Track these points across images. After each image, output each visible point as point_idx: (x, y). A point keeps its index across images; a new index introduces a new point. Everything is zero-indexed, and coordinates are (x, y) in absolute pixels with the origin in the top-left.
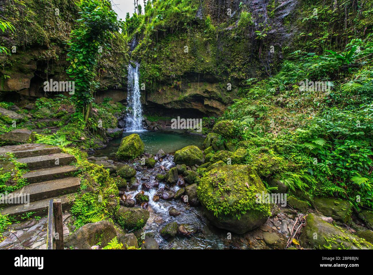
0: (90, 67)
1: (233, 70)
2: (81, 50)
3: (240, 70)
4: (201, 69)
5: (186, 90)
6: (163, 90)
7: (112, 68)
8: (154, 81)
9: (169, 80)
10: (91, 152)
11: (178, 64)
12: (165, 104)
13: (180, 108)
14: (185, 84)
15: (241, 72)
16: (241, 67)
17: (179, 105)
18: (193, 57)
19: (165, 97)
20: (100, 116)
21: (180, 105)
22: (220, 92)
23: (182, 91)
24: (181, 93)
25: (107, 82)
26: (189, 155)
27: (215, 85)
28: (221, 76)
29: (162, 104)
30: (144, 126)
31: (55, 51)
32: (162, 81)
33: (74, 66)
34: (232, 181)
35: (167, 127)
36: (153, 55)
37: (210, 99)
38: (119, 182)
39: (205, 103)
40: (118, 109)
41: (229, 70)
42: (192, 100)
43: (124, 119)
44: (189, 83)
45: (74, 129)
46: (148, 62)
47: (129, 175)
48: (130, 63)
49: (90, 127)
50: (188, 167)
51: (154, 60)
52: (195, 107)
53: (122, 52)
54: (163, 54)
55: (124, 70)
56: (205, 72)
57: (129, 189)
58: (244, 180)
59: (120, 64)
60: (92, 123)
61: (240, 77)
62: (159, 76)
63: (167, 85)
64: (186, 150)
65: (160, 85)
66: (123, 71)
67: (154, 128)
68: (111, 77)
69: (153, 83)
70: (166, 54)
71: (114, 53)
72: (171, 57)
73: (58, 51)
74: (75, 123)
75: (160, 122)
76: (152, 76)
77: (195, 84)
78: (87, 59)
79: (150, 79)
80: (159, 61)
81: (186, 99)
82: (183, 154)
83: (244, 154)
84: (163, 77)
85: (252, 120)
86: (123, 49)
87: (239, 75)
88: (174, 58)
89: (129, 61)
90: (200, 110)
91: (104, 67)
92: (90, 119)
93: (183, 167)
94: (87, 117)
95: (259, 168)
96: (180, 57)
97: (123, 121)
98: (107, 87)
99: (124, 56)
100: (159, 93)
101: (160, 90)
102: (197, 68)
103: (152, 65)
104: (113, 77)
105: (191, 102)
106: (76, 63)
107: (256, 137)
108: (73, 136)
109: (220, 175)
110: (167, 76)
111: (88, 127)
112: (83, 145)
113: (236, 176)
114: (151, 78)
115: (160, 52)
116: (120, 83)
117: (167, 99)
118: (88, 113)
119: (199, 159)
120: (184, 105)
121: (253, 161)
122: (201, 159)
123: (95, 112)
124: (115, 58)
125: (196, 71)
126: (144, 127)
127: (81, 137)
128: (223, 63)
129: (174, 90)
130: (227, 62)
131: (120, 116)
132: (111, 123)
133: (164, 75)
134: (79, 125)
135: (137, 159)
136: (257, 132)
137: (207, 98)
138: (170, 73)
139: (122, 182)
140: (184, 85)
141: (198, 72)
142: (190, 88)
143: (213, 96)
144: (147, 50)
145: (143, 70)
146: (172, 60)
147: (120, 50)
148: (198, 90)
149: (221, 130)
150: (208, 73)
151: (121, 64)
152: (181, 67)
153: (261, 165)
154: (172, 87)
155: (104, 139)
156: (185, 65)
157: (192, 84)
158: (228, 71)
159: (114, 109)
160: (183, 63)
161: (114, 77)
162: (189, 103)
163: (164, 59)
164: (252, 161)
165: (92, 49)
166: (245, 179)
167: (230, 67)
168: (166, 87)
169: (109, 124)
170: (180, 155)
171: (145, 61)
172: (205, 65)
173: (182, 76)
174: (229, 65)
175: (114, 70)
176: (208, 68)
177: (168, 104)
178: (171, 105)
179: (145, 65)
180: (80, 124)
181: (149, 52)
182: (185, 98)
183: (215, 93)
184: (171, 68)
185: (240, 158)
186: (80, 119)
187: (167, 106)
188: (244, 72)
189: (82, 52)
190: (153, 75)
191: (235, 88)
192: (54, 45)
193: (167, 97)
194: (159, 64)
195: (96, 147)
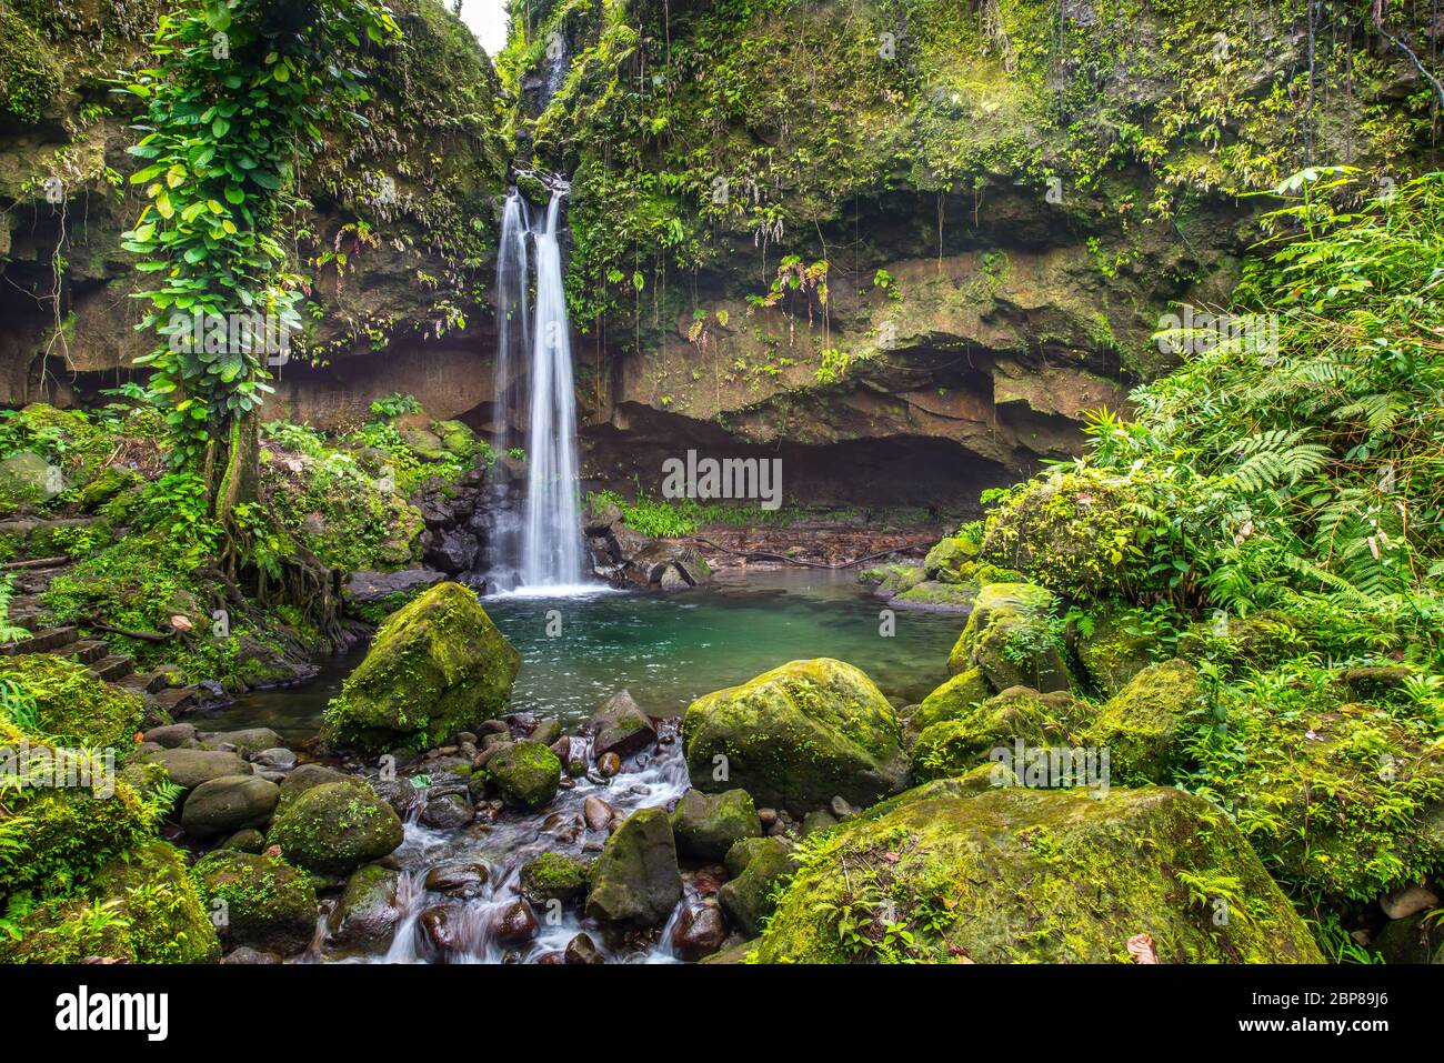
0: (248, 204)
1: (1181, 143)
2: (205, 118)
3: (1231, 133)
4: (953, 162)
5: (863, 313)
6: (713, 327)
7: (409, 219)
8: (653, 274)
9: (748, 259)
10: (209, 706)
11: (803, 154)
12: (727, 415)
13: (835, 437)
14: (856, 275)
15: (1240, 150)
16: (1239, 109)
17: (827, 422)
18: (892, 97)
19: (732, 371)
20: (314, 495)
21: (832, 418)
22: (1100, 308)
23: (836, 327)
24: (826, 338)
25: (384, 305)
26: (783, 727)
27: (1059, 263)
28: (1096, 196)
29: (713, 422)
30: (603, 563)
31: (99, 146)
32: (703, 271)
33: (166, 208)
34: (1011, 916)
35: (754, 567)
36: (645, 119)
37: (1031, 360)
38: (259, 886)
39: (997, 391)
40: (442, 460)
41: (1150, 145)
42: (912, 378)
43: (476, 520)
44: (880, 265)
45: (145, 566)
46: (619, 166)
47: (345, 848)
48: (514, 184)
49: (239, 557)
50: (770, 813)
51: (655, 149)
52: (935, 430)
53: (466, 122)
54: (708, 106)
55: (478, 224)
56: (980, 181)
57: (327, 942)
58: (1121, 912)
59: (453, 193)
60: (258, 532)
61: (1239, 180)
62: (687, 243)
63: (740, 296)
64: (759, 691)
65: (696, 299)
66: (470, 229)
67: (660, 570)
68: (407, 271)
69: (648, 287)
70: (723, 100)
71: (422, 130)
72: (756, 114)
73: (120, 149)
74: (155, 535)
75: (711, 539)
76: (642, 248)
77: (920, 270)
78: (234, 162)
79: (628, 269)
80: (685, 150)
81: (866, 374)
82: (736, 716)
83: (1186, 706)
84: (710, 244)
85: (1304, 458)
86: (470, 100)
87: (1229, 168)
88: (775, 116)
89: (510, 172)
90: (972, 445)
91: (367, 219)
92: (243, 510)
93: (730, 811)
94: (225, 494)
95: (1299, 823)
96: (811, 109)
97: (469, 529)
98: (387, 333)
99: (477, 145)
100: (692, 352)
101: (694, 332)
102: (923, 161)
103: (640, 178)
104: (413, 272)
105: (906, 396)
106: (178, 190)
107: (1330, 589)
108: (129, 607)
109: (917, 860)
110: (729, 234)
111: (228, 558)
112: (174, 660)
113: (1057, 874)
114: (639, 257)
115: (693, 92)
116: (458, 302)
117: (746, 384)
118: (232, 473)
119: (866, 757)
120: (860, 419)
121: (1251, 765)
122: (880, 758)
123: (289, 473)
124: (427, 160)
125: (917, 179)
126: (601, 571)
127: (169, 616)
128: (1103, 104)
129: (787, 325)
130: (1133, 94)
131: (454, 503)
132: (384, 539)
133: (716, 230)
134: (174, 545)
135: (447, 750)
136: (1349, 553)
137: (1011, 355)
138: (750, 215)
139: (284, 891)
140: (850, 280)
141: (931, 187)
142: (887, 297)
143: (1052, 341)
144: (610, 91)
145: (591, 212)
146: (760, 136)
147: (452, 113)
148: (943, 310)
149: (1040, 546)
150: (1002, 187)
151: (459, 193)
152: (822, 168)
153: (1319, 796)
154: (770, 302)
155: (320, 633)
156: (849, 153)
157: (905, 271)
158: (1142, 154)
159: (423, 459)
160: (830, 141)
161: (422, 269)
162: (889, 399)
163: (715, 137)
164: (1238, 768)
165: (262, 104)
166: (1138, 903)
167: (1160, 124)
168: (736, 307)
169: (370, 543)
170: (717, 719)
171: (601, 159)
172: (975, 133)
173: (830, 229)
174: (1150, 109)
175: (420, 229)
176: (995, 151)
177: (751, 413)
178: (772, 424)
179: (602, 183)
180: (181, 539)
181: (624, 102)
182: (861, 370)
183: (1065, 318)
184: (758, 181)
185: (1150, 740)
186: (184, 512)
187: (748, 428)
188: (1264, 141)
189: (206, 129)
190: (645, 236)
191: (1213, 267)
192: (99, 115)
193: (741, 373)
194: (686, 169)
195: (249, 678)
